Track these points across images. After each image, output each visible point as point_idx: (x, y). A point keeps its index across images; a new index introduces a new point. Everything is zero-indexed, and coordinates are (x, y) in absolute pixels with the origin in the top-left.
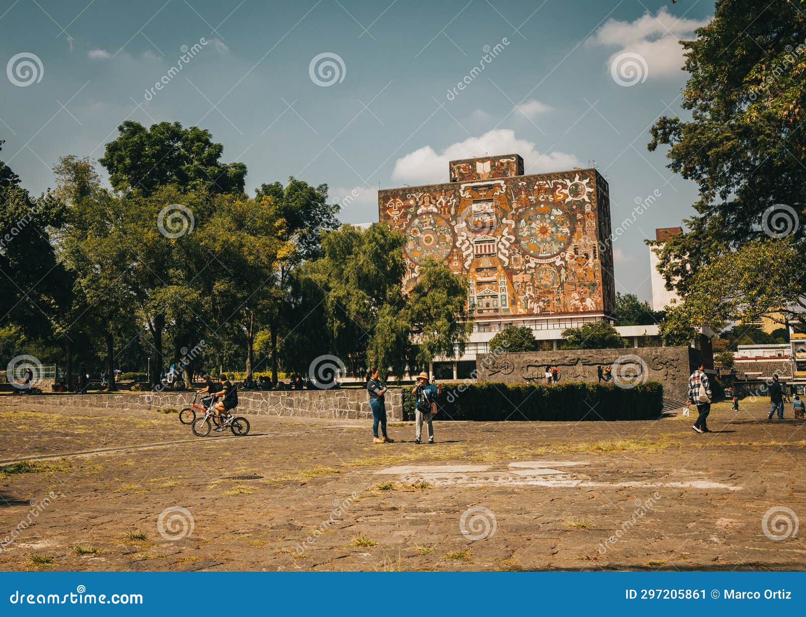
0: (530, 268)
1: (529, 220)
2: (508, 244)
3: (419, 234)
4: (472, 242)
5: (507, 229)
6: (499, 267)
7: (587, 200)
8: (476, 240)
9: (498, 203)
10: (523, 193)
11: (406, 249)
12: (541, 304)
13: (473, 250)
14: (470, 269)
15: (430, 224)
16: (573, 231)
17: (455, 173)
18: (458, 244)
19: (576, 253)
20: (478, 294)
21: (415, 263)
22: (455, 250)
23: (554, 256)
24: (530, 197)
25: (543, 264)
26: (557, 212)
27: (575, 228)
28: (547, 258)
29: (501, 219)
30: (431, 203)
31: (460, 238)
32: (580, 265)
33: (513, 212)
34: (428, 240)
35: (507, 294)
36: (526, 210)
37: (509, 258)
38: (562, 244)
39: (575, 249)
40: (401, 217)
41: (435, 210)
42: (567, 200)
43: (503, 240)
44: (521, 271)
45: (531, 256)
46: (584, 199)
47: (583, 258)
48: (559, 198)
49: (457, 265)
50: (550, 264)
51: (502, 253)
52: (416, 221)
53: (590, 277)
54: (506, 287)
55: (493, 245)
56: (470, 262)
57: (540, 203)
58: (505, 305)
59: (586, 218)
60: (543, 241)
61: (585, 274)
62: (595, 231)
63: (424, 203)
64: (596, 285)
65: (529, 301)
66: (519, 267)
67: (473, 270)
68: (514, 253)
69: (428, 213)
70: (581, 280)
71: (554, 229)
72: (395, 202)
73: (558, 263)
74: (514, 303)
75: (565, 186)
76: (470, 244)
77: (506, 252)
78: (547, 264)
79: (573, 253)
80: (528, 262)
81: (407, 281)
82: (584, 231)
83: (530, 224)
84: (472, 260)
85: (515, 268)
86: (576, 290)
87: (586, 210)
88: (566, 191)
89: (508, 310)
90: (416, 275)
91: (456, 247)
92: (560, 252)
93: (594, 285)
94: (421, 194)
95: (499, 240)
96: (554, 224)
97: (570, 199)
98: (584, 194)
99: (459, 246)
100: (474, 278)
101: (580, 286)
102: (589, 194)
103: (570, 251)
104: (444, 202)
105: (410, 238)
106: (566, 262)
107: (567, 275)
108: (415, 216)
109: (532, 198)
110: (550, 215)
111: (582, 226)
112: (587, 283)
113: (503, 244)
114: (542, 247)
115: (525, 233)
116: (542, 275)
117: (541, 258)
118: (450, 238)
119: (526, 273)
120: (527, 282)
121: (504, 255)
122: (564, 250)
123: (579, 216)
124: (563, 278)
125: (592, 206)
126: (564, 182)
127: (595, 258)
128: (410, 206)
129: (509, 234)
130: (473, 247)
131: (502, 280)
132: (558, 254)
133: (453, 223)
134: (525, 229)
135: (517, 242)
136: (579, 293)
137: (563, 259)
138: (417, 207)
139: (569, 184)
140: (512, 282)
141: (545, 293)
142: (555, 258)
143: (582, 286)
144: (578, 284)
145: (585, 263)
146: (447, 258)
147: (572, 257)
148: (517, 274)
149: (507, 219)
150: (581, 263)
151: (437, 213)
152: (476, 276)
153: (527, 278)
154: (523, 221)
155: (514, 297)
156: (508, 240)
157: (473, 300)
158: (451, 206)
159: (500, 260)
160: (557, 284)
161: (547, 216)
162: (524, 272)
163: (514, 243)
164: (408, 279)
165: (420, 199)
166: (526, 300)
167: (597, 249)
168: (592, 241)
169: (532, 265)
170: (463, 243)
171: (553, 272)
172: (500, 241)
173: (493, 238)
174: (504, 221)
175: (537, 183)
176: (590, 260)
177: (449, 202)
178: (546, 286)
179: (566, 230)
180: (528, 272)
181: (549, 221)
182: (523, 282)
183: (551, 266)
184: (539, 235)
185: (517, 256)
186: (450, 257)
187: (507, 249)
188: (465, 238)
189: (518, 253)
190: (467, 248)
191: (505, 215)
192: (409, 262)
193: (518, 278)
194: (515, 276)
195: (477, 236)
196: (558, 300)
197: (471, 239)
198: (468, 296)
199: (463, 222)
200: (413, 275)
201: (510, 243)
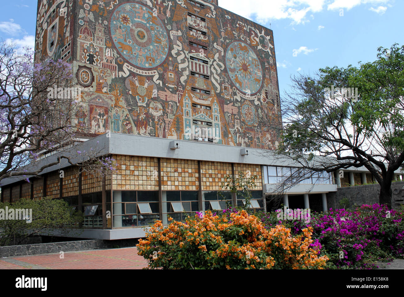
0: (237, 101)
2: (219, 70)
3: (130, 24)
4: (188, 56)
5: (217, 55)
7: (270, 53)
8: (191, 55)
9: (210, 26)
10: (229, 26)
11: (113, 36)
12: (246, 140)
13: (189, 64)
14: (186, 86)
15: (144, 17)
16: (264, 77)
18: (174, 52)
19: (267, 97)
20: (194, 118)
21: (124, 59)
22: (170, 59)
23: (253, 94)
24: (234, 32)
25: (246, 100)
26: (253, 55)
27: (265, 74)
29: (213, 42)
31: (175, 47)
33: (222, 39)
34: (140, 35)
35: (220, 123)
36: (231, 42)
37: (220, 84)
38: (258, 86)
39: (266, 93)
42: (258, 48)
43: (215, 63)
44: (230, 102)
45: (237, 88)
46: (268, 51)
47: (271, 103)
48: (254, 43)
49: (173, 76)
51: (214, 78)
54: (219, 115)
55: (207, 67)
56: (186, 78)
57: (241, 40)
59: (271, 68)
60: (245, 77)
65: (238, 135)
66: (229, 97)
67: (189, 88)
68: (224, 82)
71: (252, 70)
73: (257, 102)
74: (226, 134)
75: (256, 35)
76: (186, 57)
77: (218, 78)
78: (249, 101)
79: (265, 97)
80: (235, 94)
81: (113, 80)
82: (270, 79)
83: (236, 58)
84: (188, 76)
85: (225, 97)
86: (268, 131)
87: (270, 62)
88: (258, 40)
89: (221, 141)
90: (125, 76)
91: (172, 56)
92: (257, 93)
95: (211, 63)
96: (251, 64)
97: (260, 47)
98: (268, 47)
99: (175, 56)
100: (191, 98)
101: (271, 128)
102: (271, 49)
103: (263, 94)
105: (119, 24)
106: (261, 103)
107: (262, 115)
109: (235, 34)
110: (248, 55)
111: (269, 74)
112: (275, 127)
113: (214, 68)
115: (232, 64)
116: (246, 111)
117: (245, 94)
118: (165, 43)
119: (234, 105)
120: (235, 115)
121: (216, 80)
122: (259, 91)
123: (267, 65)
125: (274, 60)
126: (256, 31)
127: (278, 106)
129: (219, 60)
130: (189, 62)
131: (216, 107)
132: (255, 94)
133: (169, 27)
134: (232, 61)
135: (226, 71)
136: (271, 135)
137: (259, 100)
139: (259, 35)
140: (223, 111)
141: (249, 129)
142: (254, 97)
146: (161, 65)
147: (265, 100)
148: (227, 104)
149: (217, 45)
150: (270, 108)
151: (152, 9)
152: (192, 95)
153: (235, 110)
154: (230, 52)
155: (226, 128)
156: (220, 66)
157: (190, 123)
158: (167, 7)
159: (213, 85)
160: (256, 123)
161: (246, 55)
162: (232, 104)
163: (224, 71)
164: (114, 77)
166: (235, 133)
168: (275, 90)
169: (239, 98)
170: (178, 54)
171: (253, 110)
172: (212, 65)
173: (206, 59)
174: (215, 45)
175: (239, 23)
176: (275, 106)
178: (249, 122)
179: (260, 74)
180: (236, 105)
181: (248, 60)
182: (232, 114)
183: (251, 103)
185: (227, 85)
186: (165, 65)
187: (218, 75)
188: (180, 49)
189: (227, 83)
190: (183, 61)
191: (215, 40)
192: (116, 55)
193: (228, 108)
194: (225, 106)
195: (192, 51)
196: (258, 138)
197: (187, 52)
198: (184, 117)
199: (179, 31)
200: (121, 74)
201: (221, 70)
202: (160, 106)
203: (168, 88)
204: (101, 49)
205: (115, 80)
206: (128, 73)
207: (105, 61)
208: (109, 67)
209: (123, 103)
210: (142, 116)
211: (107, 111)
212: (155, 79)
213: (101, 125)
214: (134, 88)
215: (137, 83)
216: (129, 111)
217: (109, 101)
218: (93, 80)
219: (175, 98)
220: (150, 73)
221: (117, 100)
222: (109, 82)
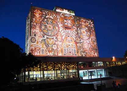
3: (46, 24)
5: (74, 30)
6: (73, 41)
8: (66, 31)
10: (78, 20)
12: (85, 53)
13: (65, 33)
14: (64, 40)
15: (51, 22)
16: (91, 34)
18: (60, 30)
21: (45, 34)
22: (59, 32)
23: (87, 40)
24: (80, 22)
25: (84, 42)
26: (87, 28)
28: (85, 40)
30: (51, 15)
32: (93, 44)
33: (76, 25)
34: (50, 27)
35: (76, 49)
36: (79, 25)
37: (76, 38)
38: (88, 37)
40: (40, 17)
41: (53, 18)
42: (89, 26)
43: (74, 32)
44: (79, 43)
47: (93, 42)
48: (87, 25)
52: (46, 20)
54: (75, 47)
57: (82, 25)
58: (75, 53)
59: (93, 31)
60: (84, 35)
61: (94, 46)
62: (95, 35)
63: (48, 15)
64: (97, 50)
66: (78, 42)
69: (50, 18)
71: (86, 33)
72: (38, 11)
73: (88, 42)
74: (78, 52)
75: (88, 22)
78: (86, 42)
80: (81, 40)
82: (93, 35)
83: (81, 30)
84: (65, 37)
89: (76, 55)
90: (45, 39)
95: (72, 32)
96: (86, 31)
101: (93, 49)
102: (93, 26)
105: (43, 25)
108: (45, 18)
112: (95, 49)
113: (73, 34)
114: (84, 37)
116: (84, 45)
118: (57, 28)
121: (74, 37)
122: (89, 39)
123: (91, 31)
124: (90, 46)
125: (94, 29)
127: (96, 42)
128: (44, 14)
131: (74, 45)
133: (58, 24)
134: (79, 31)
136: (94, 51)
137: (89, 41)
138: (46, 15)
139: (89, 22)
141: (86, 50)
146: (56, 34)
147: (91, 41)
153: (81, 45)
154: (79, 28)
157: (66, 50)
158: (58, 18)
160: (88, 48)
161: (84, 29)
165: (47, 13)
166: (81, 52)
167: (96, 40)
168: (95, 38)
169: (82, 42)
170: (62, 31)
171: (87, 44)
174: (74, 27)
185: (78, 38)
186: (58, 35)
187: (75, 35)
188: (62, 29)
190: (63, 33)
191: (74, 25)
192: (42, 33)
193: (78, 45)
194: (77, 44)
195: (66, 29)
196: (89, 53)
197: (64, 30)
198: (64, 49)
199: (62, 24)
200: (44, 38)
202: (56, 46)
203: (59, 41)
204: (38, 32)
205: (42, 40)
206: (46, 38)
207: (39, 35)
208: (40, 37)
209: (44, 46)
210: (51, 49)
211: (40, 49)
212: (54, 39)
213: (38, 53)
214: (48, 42)
215: (49, 40)
216: (47, 48)
217: (41, 46)
218: (36, 41)
219: (61, 43)
220: (53, 37)
221: (43, 45)
222: (40, 41)
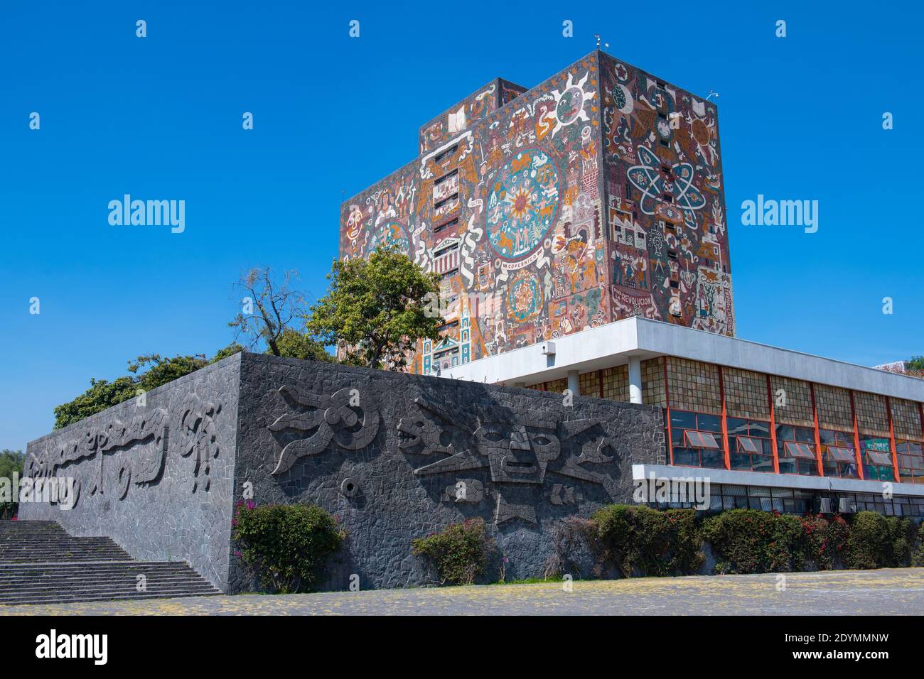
0: (501, 282)
1: (502, 191)
2: (472, 244)
4: (431, 256)
5: (473, 218)
7: (585, 118)
8: (436, 250)
9: (464, 173)
10: (494, 141)
13: (432, 268)
15: (388, 238)
16: (563, 190)
17: (424, 145)
18: (415, 264)
19: (567, 233)
20: (434, 350)
23: (535, 249)
25: (518, 271)
26: (540, 160)
27: (566, 183)
28: (525, 256)
29: (466, 202)
30: (389, 204)
31: (418, 253)
32: (573, 257)
33: (482, 182)
35: (470, 341)
36: (497, 173)
37: (474, 271)
38: (547, 222)
39: (566, 225)
40: (360, 238)
41: (393, 214)
42: (555, 131)
43: (467, 239)
44: (489, 291)
45: (504, 259)
46: (579, 119)
47: (578, 240)
48: (544, 131)
50: (528, 268)
51: (465, 265)
52: (374, 239)
53: (590, 281)
54: (470, 328)
55: (456, 253)
57: (515, 151)
59: (584, 154)
60: (521, 224)
61: (582, 275)
62: (598, 177)
63: (382, 206)
64: (598, 296)
65: (498, 350)
66: (487, 286)
68: (481, 260)
69: (386, 221)
70: (576, 290)
71: (534, 197)
72: (354, 215)
73: (541, 262)
75: (551, 105)
76: (429, 260)
77: (470, 261)
78: (525, 268)
79: (563, 236)
80: (499, 271)
82: (580, 184)
83: (503, 198)
85: (481, 288)
86: (566, 313)
87: (584, 138)
88: (553, 115)
92: (544, 240)
93: (596, 295)
94: (380, 193)
95: (462, 242)
96: (536, 185)
97: (560, 125)
98: (579, 108)
101: (573, 304)
102: (588, 106)
103: (559, 234)
104: (403, 195)
106: (552, 257)
107: (554, 283)
108: (373, 231)
109: (505, 146)
110: (530, 170)
111: (577, 174)
112: (584, 294)
113: (467, 247)
114: (517, 236)
115: (495, 218)
116: (517, 294)
117: (518, 259)
119: (495, 295)
120: (496, 313)
121: (468, 267)
122: (548, 234)
123: (573, 156)
124: (547, 290)
125: (593, 127)
126: (551, 97)
127: (597, 236)
128: (369, 217)
129: (476, 225)
130: (432, 264)
132: (541, 244)
133: (411, 229)
134: (496, 211)
135: (486, 237)
136: (572, 317)
137: (548, 253)
138: (376, 214)
139: (559, 98)
140: (477, 317)
141: (521, 329)
142: (536, 254)
143: (577, 302)
144: (570, 299)
145: (581, 252)
147: (561, 243)
148: (483, 300)
149: (474, 199)
150: (575, 253)
151: (395, 219)
153: (497, 304)
154: (494, 195)
155: (479, 347)
156: (474, 236)
157: (429, 361)
158: (410, 200)
159: (463, 277)
160: (538, 308)
161: (525, 173)
162: (493, 293)
163: (482, 241)
165: (379, 201)
167: (600, 215)
168: (592, 202)
169: (504, 276)
170: (421, 261)
171: (534, 283)
172: (465, 243)
173: (456, 240)
174: (470, 203)
175: (514, 116)
176: (590, 242)
177: (408, 194)
178: (522, 314)
179: (552, 192)
180: (498, 292)
181: (528, 182)
182: (492, 314)
183: (530, 271)
184: (515, 215)
185: (485, 264)
187: (471, 255)
189: (486, 259)
191: (471, 195)
195: (438, 242)
196: (540, 339)
197: (430, 250)
198: (423, 356)
199: (423, 223)
201: (476, 242)
